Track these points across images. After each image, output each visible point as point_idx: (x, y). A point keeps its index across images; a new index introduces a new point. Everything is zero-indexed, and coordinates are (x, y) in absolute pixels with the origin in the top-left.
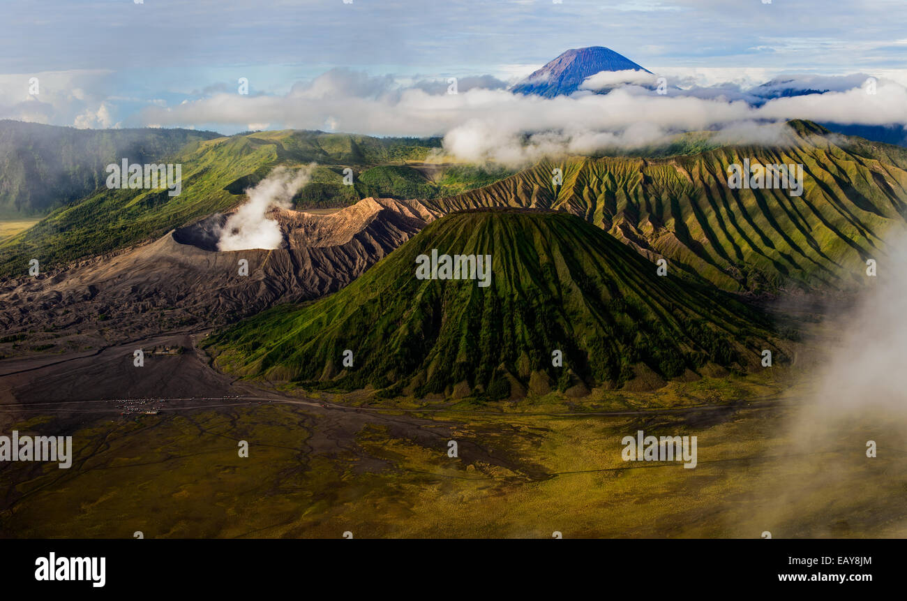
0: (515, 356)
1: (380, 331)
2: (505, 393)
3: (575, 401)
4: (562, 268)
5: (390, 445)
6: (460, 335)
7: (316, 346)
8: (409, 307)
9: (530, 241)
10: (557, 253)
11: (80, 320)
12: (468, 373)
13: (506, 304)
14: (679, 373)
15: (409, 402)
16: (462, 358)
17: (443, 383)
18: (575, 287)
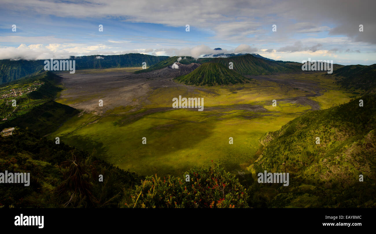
0: (214, 81)
1: (196, 77)
2: (212, 85)
3: (222, 87)
4: (220, 70)
5: (198, 91)
6: (206, 78)
7: (188, 79)
8: (200, 75)
9: (216, 66)
10: (219, 68)
11: (156, 77)
12: (208, 83)
13: (212, 74)
14: (235, 84)
15: (200, 86)
16: (207, 81)
17: (204, 84)
18: (221, 72)
